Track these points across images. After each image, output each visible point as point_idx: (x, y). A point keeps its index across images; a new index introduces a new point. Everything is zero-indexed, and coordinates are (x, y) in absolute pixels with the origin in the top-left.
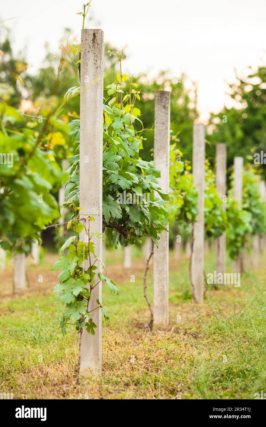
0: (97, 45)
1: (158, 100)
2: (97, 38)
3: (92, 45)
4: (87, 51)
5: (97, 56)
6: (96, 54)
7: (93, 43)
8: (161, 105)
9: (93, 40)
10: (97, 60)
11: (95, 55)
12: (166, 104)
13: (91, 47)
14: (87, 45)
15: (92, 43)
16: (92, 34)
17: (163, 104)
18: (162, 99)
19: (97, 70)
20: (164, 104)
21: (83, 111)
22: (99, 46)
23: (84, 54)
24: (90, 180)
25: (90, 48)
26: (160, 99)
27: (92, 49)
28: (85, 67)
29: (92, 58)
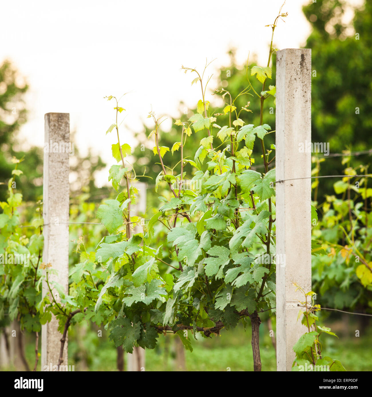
0: (306, 71)
1: (55, 126)
2: (306, 61)
3: (300, 70)
4: (293, 78)
5: (306, 85)
6: (306, 83)
7: (301, 68)
8: (58, 134)
9: (301, 64)
10: (307, 91)
11: (304, 84)
12: (66, 133)
13: (299, 73)
14: (293, 70)
15: (299, 67)
16: (299, 55)
17: (61, 133)
18: (61, 125)
19: (306, 105)
20: (64, 133)
21: (289, 159)
22: (308, 71)
23: (290, 82)
24: (299, 254)
25: (297, 74)
26: (57, 125)
27: (300, 76)
28: (291, 100)
29: (300, 88)
